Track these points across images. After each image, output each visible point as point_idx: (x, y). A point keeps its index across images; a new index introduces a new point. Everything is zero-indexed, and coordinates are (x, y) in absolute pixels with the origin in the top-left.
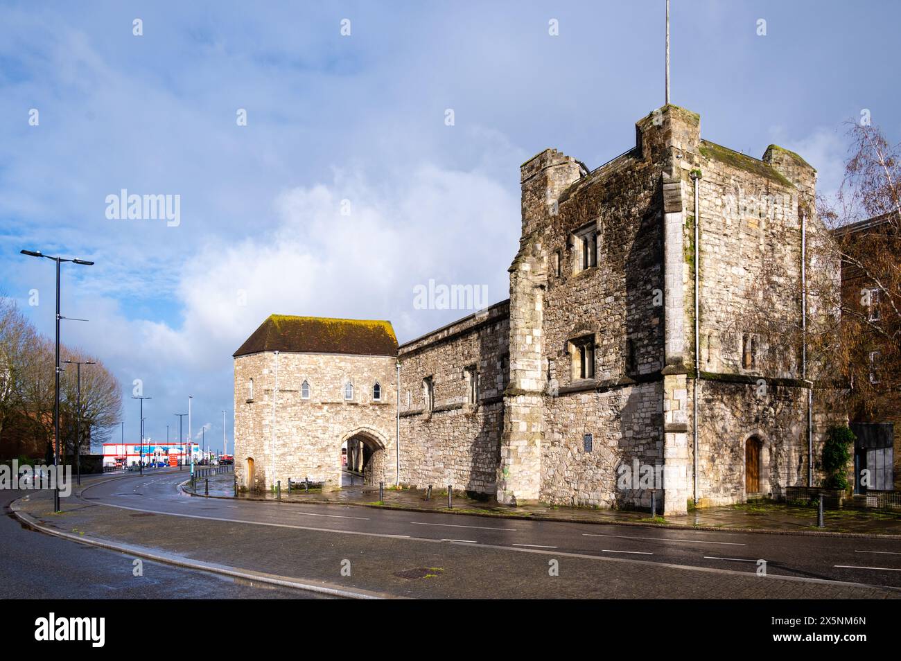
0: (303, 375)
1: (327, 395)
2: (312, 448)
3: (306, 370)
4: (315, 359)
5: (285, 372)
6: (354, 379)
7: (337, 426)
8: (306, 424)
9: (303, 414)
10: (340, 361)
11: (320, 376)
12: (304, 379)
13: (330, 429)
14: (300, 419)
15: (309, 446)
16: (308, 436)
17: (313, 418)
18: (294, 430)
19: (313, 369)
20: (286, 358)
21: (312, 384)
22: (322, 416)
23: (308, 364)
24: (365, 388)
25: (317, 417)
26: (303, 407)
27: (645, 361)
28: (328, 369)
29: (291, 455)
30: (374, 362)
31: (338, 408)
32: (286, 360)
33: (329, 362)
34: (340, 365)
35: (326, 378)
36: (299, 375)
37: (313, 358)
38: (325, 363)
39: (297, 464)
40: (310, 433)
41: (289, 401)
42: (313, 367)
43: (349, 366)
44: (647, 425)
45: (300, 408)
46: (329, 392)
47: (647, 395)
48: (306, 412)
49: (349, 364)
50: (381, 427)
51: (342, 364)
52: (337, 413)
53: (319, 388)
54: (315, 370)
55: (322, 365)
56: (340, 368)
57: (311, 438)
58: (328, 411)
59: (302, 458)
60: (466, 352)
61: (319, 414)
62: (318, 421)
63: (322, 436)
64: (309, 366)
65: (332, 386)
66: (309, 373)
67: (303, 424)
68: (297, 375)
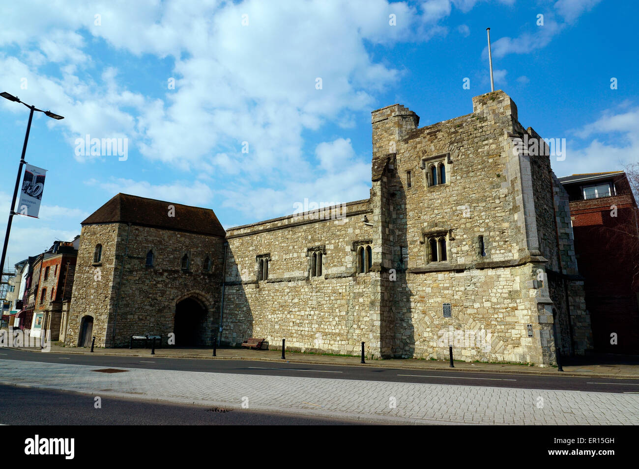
0: (150, 245)
1: (168, 263)
2: (151, 308)
3: (152, 242)
4: (161, 232)
5: (135, 241)
6: (190, 252)
7: (174, 291)
8: (147, 287)
9: (147, 279)
10: (181, 236)
11: (163, 247)
12: (150, 248)
13: (168, 293)
14: (143, 282)
15: (148, 307)
16: (149, 298)
17: (155, 282)
18: (137, 293)
19: (158, 241)
20: (137, 229)
21: (156, 253)
22: (162, 281)
23: (155, 236)
24: (198, 259)
25: (158, 282)
26: (147, 272)
27: (498, 252)
28: (171, 242)
29: (131, 314)
30: (207, 240)
31: (176, 276)
32: (137, 232)
33: (172, 236)
34: (180, 240)
35: (168, 249)
36: (146, 245)
37: (159, 232)
38: (168, 237)
39: (136, 323)
40: (151, 295)
41: (136, 266)
42: (158, 239)
43: (187, 241)
44: (505, 298)
45: (144, 273)
46: (170, 261)
47: (502, 276)
48: (149, 277)
49: (187, 240)
50: (208, 293)
51: (183, 239)
52: (175, 279)
53: (161, 257)
54: (160, 242)
55: (166, 238)
56: (180, 242)
57: (150, 300)
58: (167, 277)
59: (141, 317)
60: (310, 237)
61: (160, 279)
62: (159, 285)
63: (160, 298)
64: (156, 238)
65: (172, 256)
66: (155, 244)
67: (145, 288)
68: (145, 245)
